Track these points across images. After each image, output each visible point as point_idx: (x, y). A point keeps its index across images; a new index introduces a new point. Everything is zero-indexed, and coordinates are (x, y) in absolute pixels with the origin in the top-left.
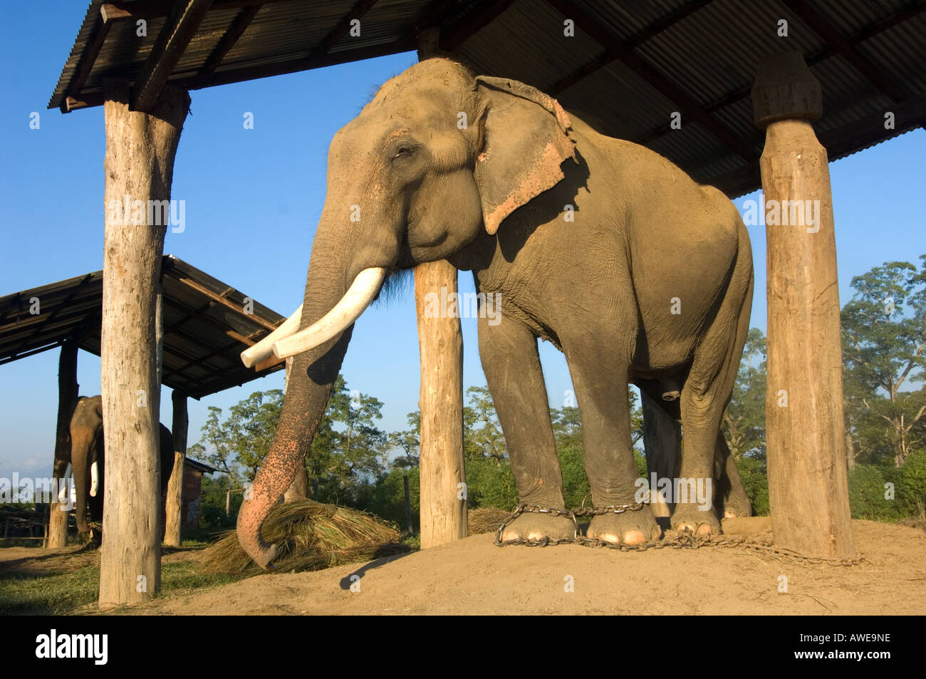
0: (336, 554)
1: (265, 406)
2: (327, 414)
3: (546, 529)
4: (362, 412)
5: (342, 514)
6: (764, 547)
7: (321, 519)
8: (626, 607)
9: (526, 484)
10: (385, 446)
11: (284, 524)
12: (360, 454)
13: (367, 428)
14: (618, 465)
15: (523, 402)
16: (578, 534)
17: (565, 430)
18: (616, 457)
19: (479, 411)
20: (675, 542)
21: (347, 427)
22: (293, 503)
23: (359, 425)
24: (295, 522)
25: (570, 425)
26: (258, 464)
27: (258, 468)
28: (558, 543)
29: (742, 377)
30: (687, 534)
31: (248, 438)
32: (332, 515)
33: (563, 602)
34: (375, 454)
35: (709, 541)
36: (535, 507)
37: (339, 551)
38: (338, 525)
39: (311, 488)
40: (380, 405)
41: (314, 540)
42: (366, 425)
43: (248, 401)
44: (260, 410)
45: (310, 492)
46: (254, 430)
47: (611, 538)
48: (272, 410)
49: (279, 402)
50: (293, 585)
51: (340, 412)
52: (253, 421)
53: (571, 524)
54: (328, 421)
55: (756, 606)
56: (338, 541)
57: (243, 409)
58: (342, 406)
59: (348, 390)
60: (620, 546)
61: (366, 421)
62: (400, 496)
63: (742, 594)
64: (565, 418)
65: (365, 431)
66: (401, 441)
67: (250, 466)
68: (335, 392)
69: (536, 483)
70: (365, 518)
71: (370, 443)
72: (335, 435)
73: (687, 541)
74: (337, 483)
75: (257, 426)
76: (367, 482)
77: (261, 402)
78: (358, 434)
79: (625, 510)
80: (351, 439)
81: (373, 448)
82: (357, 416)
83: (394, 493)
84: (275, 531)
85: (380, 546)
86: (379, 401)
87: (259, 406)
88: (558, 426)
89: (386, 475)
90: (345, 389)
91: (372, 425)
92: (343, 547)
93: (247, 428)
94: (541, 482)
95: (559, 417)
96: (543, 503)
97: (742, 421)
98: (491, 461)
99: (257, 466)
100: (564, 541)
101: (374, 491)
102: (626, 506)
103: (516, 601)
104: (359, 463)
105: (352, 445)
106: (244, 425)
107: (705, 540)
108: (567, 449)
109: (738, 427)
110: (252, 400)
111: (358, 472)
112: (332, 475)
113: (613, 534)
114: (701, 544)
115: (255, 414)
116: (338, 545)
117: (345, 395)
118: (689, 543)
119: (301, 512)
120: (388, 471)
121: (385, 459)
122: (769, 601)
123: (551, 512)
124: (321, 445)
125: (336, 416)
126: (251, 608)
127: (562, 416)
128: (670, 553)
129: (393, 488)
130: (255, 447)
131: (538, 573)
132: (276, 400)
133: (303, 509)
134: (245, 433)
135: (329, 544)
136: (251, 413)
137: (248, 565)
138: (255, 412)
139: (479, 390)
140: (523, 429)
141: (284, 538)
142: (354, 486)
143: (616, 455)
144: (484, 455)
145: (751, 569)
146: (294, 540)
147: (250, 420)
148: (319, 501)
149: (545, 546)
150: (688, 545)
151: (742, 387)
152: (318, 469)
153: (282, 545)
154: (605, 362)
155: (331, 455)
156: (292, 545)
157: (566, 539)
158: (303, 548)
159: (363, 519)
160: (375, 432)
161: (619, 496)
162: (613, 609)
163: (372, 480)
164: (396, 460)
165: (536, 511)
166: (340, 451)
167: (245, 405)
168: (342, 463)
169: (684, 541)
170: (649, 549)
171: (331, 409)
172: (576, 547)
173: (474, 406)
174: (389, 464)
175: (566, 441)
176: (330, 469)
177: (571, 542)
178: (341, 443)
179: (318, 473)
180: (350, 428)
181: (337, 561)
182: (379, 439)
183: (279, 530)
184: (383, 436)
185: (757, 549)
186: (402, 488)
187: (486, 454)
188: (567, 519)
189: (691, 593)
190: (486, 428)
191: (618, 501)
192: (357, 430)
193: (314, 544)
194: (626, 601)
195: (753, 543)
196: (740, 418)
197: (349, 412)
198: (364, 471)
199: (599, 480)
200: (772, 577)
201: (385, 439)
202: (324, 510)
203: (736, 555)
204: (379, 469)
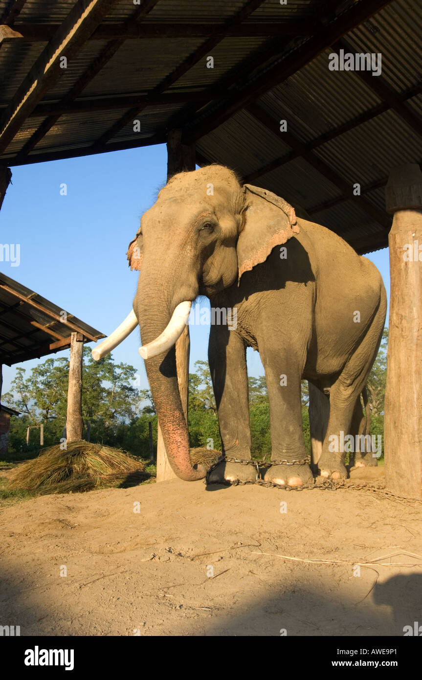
0: (100, 478)
1: (55, 369)
2: (98, 376)
3: (238, 474)
4: (122, 375)
5: (105, 451)
6: (379, 491)
7: (91, 454)
8: (285, 531)
9: (227, 442)
10: (137, 398)
11: (66, 457)
12: (120, 404)
13: (126, 386)
14: (292, 435)
15: (232, 389)
16: (259, 477)
17: (260, 392)
18: (291, 430)
19: (203, 378)
20: (321, 485)
21: (112, 385)
22: (72, 443)
23: (120, 384)
24: (73, 456)
25: (264, 388)
26: (49, 408)
27: (50, 411)
28: (245, 483)
29: (382, 361)
30: (329, 481)
31: (43, 390)
32: (99, 451)
33: (245, 526)
34: (130, 404)
35: (344, 485)
36: (232, 459)
37: (103, 476)
38: (102, 458)
39: (86, 426)
40: (135, 371)
41: (85, 468)
42: (125, 384)
43: (44, 365)
44: (52, 371)
45: (85, 429)
46: (48, 385)
47: (280, 481)
48: (60, 371)
49: (66, 366)
50: (70, 505)
51: (107, 374)
52: (47, 378)
53: (255, 471)
54: (99, 380)
55: (368, 532)
56: (102, 469)
57: (40, 370)
58: (109, 370)
59: (113, 360)
60: (285, 487)
61: (125, 382)
62: (146, 434)
63: (360, 523)
64: (261, 384)
65: (124, 388)
66: (148, 395)
67: (44, 409)
68: (104, 361)
69: (234, 442)
70: (121, 454)
71: (127, 396)
72: (103, 390)
73: (329, 485)
74: (104, 423)
75: (50, 382)
76: (124, 423)
77: (53, 365)
78: (119, 390)
79: (294, 464)
80: (114, 393)
81: (129, 400)
82: (119, 378)
83: (142, 431)
84: (60, 461)
85: (130, 473)
86: (134, 368)
87: (51, 368)
88: (255, 389)
89: (137, 418)
90: (111, 359)
91: (129, 384)
92: (105, 473)
93: (42, 383)
94: (237, 442)
95: (257, 383)
96: (238, 456)
97: (380, 390)
98: (210, 411)
99: (49, 409)
100: (249, 482)
101: (129, 429)
102: (294, 461)
103: (215, 524)
104: (119, 409)
105: (115, 398)
106: (41, 381)
107: (341, 484)
108: (262, 405)
109: (377, 395)
110: (47, 364)
111: (118, 416)
112: (100, 417)
113: (281, 479)
114: (338, 487)
115: (48, 374)
116: (102, 472)
117: (111, 363)
118: (330, 486)
119: (78, 449)
120: (139, 416)
121: (137, 408)
122: (378, 529)
123: (242, 462)
124: (94, 397)
125: (104, 377)
126: (42, 521)
127: (259, 382)
128: (317, 493)
129: (141, 428)
130: (48, 396)
131: (230, 505)
132: (63, 365)
133: (79, 447)
134: (41, 387)
135: (95, 471)
136: (46, 373)
137: (40, 484)
138: (49, 372)
139: (203, 363)
140: (230, 406)
141: (66, 466)
142: (115, 425)
143: (291, 429)
144: (205, 407)
145: (369, 506)
146: (72, 468)
147: (45, 377)
148: (90, 442)
149: (236, 485)
150: (329, 488)
151: (381, 367)
152: (90, 413)
153: (64, 471)
154: (290, 369)
155: (100, 403)
156: (71, 471)
157: (251, 481)
158: (77, 472)
159: (119, 454)
160: (131, 389)
161: (291, 455)
162: (276, 532)
163: (128, 422)
164: (145, 408)
165: (233, 461)
166: (106, 401)
167: (42, 367)
168: (108, 409)
169: (327, 485)
170: (304, 490)
171: (101, 372)
172: (256, 486)
173: (199, 374)
174: (140, 411)
175: (261, 400)
176: (99, 413)
177: (253, 483)
178: (107, 396)
179: (91, 416)
180: (114, 386)
181: (101, 483)
182: (133, 394)
183: (62, 461)
184: (136, 392)
185: (374, 491)
186: (148, 428)
187: (206, 407)
188: (252, 467)
189: (328, 522)
190: (207, 389)
191: (290, 458)
192: (118, 387)
193: (86, 471)
194: (285, 526)
195: (372, 487)
196: (379, 388)
197: (114, 375)
198: (123, 415)
199: (280, 444)
200: (382, 511)
201: (137, 394)
202: (93, 448)
203: (360, 495)
204: (133, 414)
